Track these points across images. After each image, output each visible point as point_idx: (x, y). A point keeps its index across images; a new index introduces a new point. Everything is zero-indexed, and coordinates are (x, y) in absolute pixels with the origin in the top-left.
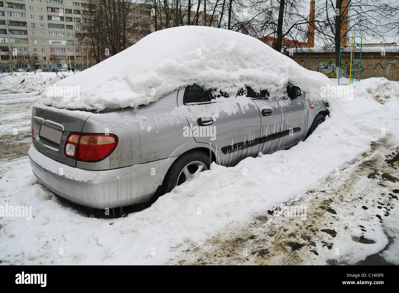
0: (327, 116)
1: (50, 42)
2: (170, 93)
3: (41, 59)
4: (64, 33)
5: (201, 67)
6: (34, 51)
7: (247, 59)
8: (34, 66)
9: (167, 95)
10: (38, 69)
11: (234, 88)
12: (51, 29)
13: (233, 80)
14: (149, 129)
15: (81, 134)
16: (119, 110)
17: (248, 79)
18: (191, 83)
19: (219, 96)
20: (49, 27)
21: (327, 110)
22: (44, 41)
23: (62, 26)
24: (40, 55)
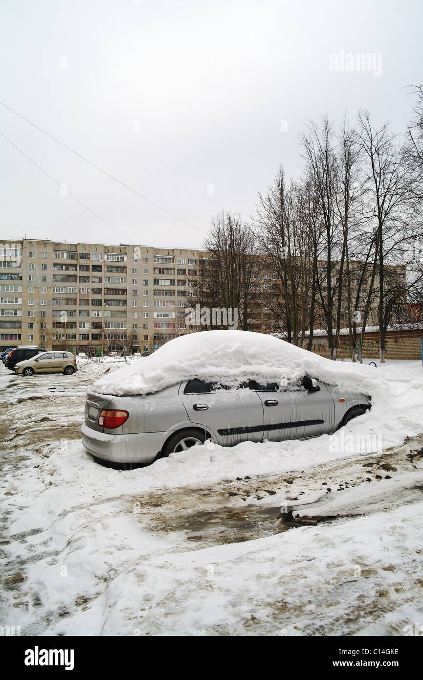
0: (368, 410)
1: (155, 315)
2: (173, 386)
3: (141, 338)
4: (174, 302)
5: (203, 365)
6: (133, 328)
7: (254, 356)
8: (132, 347)
9: (170, 387)
10: (136, 352)
11: (236, 382)
12: (156, 297)
13: (235, 375)
14: (152, 409)
15: (108, 410)
16: (133, 395)
17: (252, 374)
18: (192, 378)
19: (219, 389)
20: (154, 294)
21: (369, 403)
22: (147, 313)
23: (172, 293)
24: (141, 332)
